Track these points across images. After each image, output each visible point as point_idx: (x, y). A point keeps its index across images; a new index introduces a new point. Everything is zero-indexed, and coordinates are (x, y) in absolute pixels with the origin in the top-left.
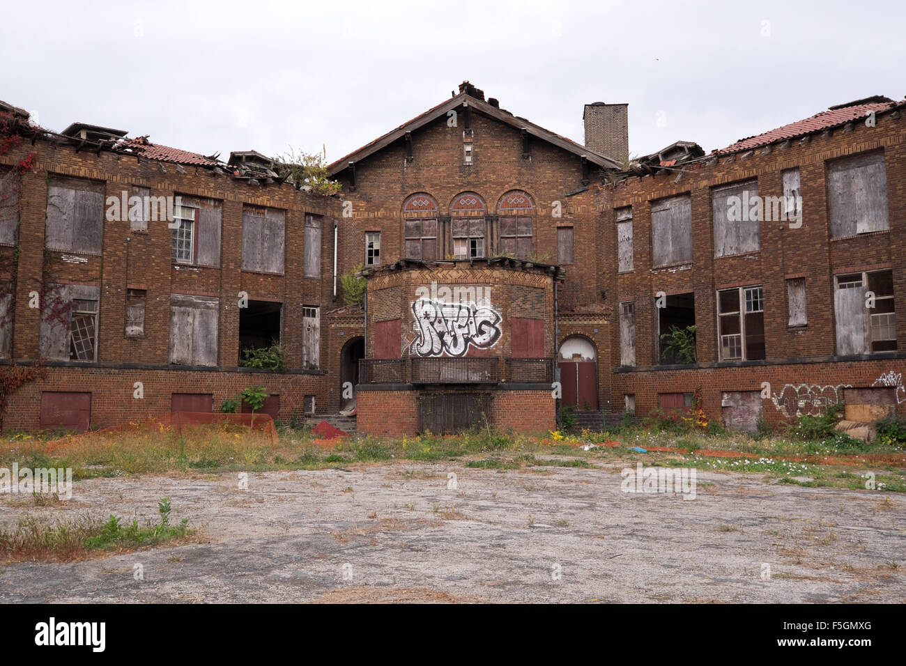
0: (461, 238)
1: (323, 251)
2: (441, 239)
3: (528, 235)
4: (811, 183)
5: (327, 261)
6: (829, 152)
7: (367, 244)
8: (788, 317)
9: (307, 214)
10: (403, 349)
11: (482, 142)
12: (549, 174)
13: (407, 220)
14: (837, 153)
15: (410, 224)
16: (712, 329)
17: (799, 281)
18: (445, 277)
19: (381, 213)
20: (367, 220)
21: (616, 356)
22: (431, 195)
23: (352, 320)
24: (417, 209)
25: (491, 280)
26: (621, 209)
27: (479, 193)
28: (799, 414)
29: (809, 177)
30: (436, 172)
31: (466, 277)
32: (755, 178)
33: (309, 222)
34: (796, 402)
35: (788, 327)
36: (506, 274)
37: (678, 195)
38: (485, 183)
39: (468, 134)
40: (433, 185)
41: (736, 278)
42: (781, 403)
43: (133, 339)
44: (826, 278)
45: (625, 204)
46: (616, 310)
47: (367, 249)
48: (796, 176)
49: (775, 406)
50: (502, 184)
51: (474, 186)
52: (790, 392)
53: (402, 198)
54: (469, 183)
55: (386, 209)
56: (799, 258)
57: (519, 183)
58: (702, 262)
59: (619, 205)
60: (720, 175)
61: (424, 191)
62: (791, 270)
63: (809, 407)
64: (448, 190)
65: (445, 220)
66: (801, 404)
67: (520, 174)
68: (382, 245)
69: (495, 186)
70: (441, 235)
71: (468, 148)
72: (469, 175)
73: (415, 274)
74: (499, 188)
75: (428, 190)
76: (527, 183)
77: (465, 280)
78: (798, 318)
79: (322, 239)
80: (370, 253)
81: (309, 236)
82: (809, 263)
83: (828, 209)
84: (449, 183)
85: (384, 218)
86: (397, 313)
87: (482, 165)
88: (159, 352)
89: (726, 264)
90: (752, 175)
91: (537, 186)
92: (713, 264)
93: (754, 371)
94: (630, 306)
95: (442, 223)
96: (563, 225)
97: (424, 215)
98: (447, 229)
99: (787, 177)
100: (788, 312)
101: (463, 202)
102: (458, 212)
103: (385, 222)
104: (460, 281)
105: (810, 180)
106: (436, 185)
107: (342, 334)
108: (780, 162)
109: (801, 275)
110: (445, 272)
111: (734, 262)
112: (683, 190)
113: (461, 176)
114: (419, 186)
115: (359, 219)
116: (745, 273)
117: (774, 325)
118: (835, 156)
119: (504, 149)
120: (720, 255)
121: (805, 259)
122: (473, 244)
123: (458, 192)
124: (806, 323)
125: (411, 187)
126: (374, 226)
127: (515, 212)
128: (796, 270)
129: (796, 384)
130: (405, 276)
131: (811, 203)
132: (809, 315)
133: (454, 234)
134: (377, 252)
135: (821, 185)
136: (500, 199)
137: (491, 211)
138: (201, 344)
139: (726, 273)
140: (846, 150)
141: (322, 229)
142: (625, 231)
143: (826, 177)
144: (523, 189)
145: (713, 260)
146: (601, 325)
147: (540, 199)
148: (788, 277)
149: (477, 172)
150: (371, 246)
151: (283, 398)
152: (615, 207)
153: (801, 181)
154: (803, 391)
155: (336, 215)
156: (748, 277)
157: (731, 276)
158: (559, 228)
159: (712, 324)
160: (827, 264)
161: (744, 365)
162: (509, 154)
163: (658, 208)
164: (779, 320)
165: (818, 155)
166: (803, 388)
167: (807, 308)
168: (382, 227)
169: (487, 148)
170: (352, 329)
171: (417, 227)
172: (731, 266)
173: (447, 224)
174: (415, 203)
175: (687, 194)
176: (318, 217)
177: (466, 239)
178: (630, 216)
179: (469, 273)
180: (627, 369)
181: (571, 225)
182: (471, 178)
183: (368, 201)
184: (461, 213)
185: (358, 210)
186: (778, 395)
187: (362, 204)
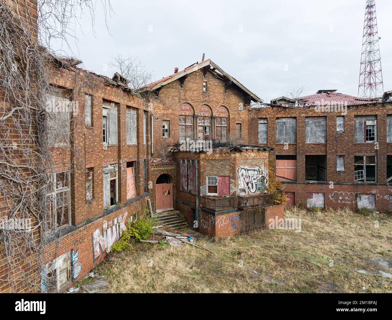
1: (147, 130)
3: (225, 126)
5: (149, 135)
6: (356, 113)
7: (162, 126)
8: (336, 168)
9: (144, 111)
10: (232, 191)
11: (211, 82)
12: (234, 100)
13: (179, 115)
14: (359, 114)
16: (304, 170)
19: (170, 111)
20: (164, 115)
22: (191, 105)
23: (162, 166)
24: (184, 111)
26: (261, 119)
27: (210, 106)
28: (339, 201)
29: (348, 120)
30: (193, 94)
31: (257, 156)
32: (326, 117)
34: (339, 197)
35: (337, 172)
37: (287, 117)
38: (212, 101)
39: (205, 77)
40: (192, 100)
41: (314, 152)
42: (332, 197)
43: (90, 202)
45: (264, 117)
47: (162, 128)
49: (330, 198)
50: (218, 103)
51: (208, 102)
52: (336, 194)
54: (206, 101)
55: (172, 109)
56: (343, 148)
57: (224, 103)
58: (301, 145)
59: (261, 117)
60: (311, 113)
61: (188, 102)
62: (339, 152)
63: (343, 199)
64: (198, 103)
66: (341, 198)
67: (224, 99)
68: (170, 127)
69: (215, 103)
71: (204, 84)
72: (206, 97)
75: (190, 102)
76: (227, 103)
77: (256, 158)
79: (147, 124)
80: (163, 130)
82: (347, 150)
83: (355, 132)
84: (198, 100)
85: (171, 114)
87: (211, 93)
89: (310, 146)
90: (324, 115)
91: (230, 105)
92: (305, 146)
93: (322, 186)
95: (195, 119)
96: (238, 122)
97: (187, 114)
98: (197, 121)
99: (338, 118)
100: (336, 166)
101: (203, 109)
102: (201, 114)
103: (172, 116)
105: (349, 121)
106: (193, 100)
107: (157, 173)
109: (343, 154)
111: (313, 146)
112: (293, 116)
113: (203, 97)
114: (186, 100)
115: (160, 114)
116: (318, 150)
117: (331, 170)
118: (359, 115)
119: (219, 87)
120: (308, 142)
121: (345, 149)
122: (205, 129)
123: (201, 104)
124: (343, 171)
125: (183, 100)
126: (167, 117)
127: (221, 116)
128: (341, 152)
129: (339, 191)
131: (348, 129)
132: (345, 168)
133: (199, 123)
134: (167, 130)
135: (353, 124)
136: (217, 109)
137: (214, 115)
139: (310, 149)
140: (363, 113)
141: (147, 118)
142: (262, 128)
143: (354, 121)
144: (225, 106)
145: (305, 144)
147: (231, 111)
148: (337, 154)
149: (209, 96)
150: (164, 127)
152: (259, 117)
153: (345, 121)
154: (342, 194)
156: (319, 152)
157: (312, 151)
158: (237, 124)
159: (304, 168)
160: (353, 151)
161: (318, 184)
162: (220, 90)
163: (279, 121)
164: (333, 169)
165: (352, 113)
166: (342, 193)
167: (344, 165)
168: (170, 118)
169: (212, 85)
170: (161, 170)
171: (184, 119)
172: (312, 147)
173: (197, 119)
174: (184, 108)
175: (295, 118)
178: (266, 122)
179: (258, 154)
181: (241, 122)
182: (206, 98)
183: (164, 105)
185: (159, 109)
186: (331, 195)
187: (161, 106)
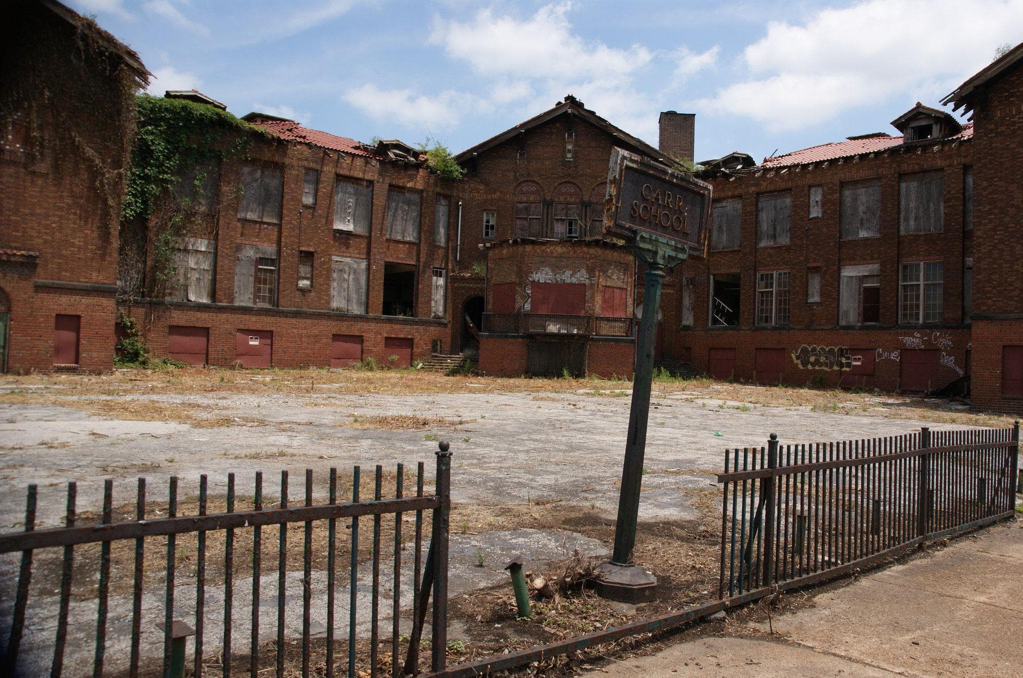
0: (561, 219)
1: (449, 223)
2: (545, 219)
4: (830, 197)
5: (452, 232)
6: (843, 176)
7: (485, 220)
8: (807, 295)
9: (438, 194)
10: (517, 306)
11: (581, 143)
13: (517, 202)
14: (848, 177)
15: (520, 206)
16: (752, 301)
17: (817, 270)
18: (552, 252)
19: (497, 195)
20: (486, 200)
21: (679, 317)
22: (538, 184)
24: (526, 194)
25: (588, 256)
27: (577, 183)
28: (810, 367)
29: (828, 192)
30: (543, 164)
32: (790, 189)
33: (440, 201)
34: (809, 357)
35: (807, 303)
36: (599, 251)
37: (733, 197)
38: (582, 175)
39: (570, 135)
40: (539, 175)
41: (772, 263)
42: (798, 358)
43: (303, 291)
44: (835, 268)
46: (681, 282)
47: (484, 223)
48: (820, 191)
49: (793, 361)
50: (595, 178)
51: (573, 178)
52: (805, 351)
53: (514, 185)
54: (569, 175)
55: (501, 192)
56: (817, 252)
58: (748, 250)
60: (765, 184)
61: (532, 179)
62: (811, 261)
63: (817, 362)
64: (552, 180)
65: (548, 204)
66: (812, 359)
68: (497, 222)
69: (589, 178)
70: (545, 216)
71: (570, 147)
72: (569, 168)
73: (529, 248)
74: (592, 180)
75: (536, 179)
78: (815, 298)
79: (449, 214)
80: (487, 227)
81: (439, 211)
82: (824, 256)
83: (840, 216)
84: (553, 174)
85: (500, 199)
86: (513, 278)
87: (580, 161)
88: (323, 301)
89: (766, 253)
92: (756, 252)
93: (780, 334)
94: (692, 279)
95: (546, 206)
97: (532, 199)
98: (550, 211)
99: (813, 190)
100: (807, 291)
101: (564, 190)
102: (559, 198)
103: (500, 203)
104: (563, 255)
105: (829, 194)
106: (543, 175)
107: (463, 291)
108: (809, 179)
109: (818, 265)
110: (552, 248)
111: (771, 251)
112: (736, 193)
113: (562, 169)
114: (529, 175)
115: (479, 200)
117: (797, 300)
118: (847, 179)
119: (599, 149)
120: (762, 245)
121: (822, 253)
122: (570, 224)
123: (560, 181)
124: (819, 301)
125: (522, 175)
126: (491, 205)
128: (815, 261)
129: (809, 344)
130: (521, 249)
131: (829, 211)
132: (822, 294)
133: (555, 215)
134: (492, 227)
135: (837, 198)
136: (594, 189)
137: (586, 199)
138: (354, 296)
139: (765, 259)
140: (855, 176)
141: (449, 206)
143: (840, 193)
145: (756, 249)
146: (669, 294)
148: (809, 265)
149: (576, 167)
150: (488, 222)
151: (415, 341)
153: (823, 195)
154: (814, 350)
155: (461, 195)
156: (780, 263)
157: (768, 262)
159: (752, 297)
160: (837, 258)
161: (774, 329)
163: (717, 205)
164: (801, 297)
165: (835, 176)
166: (814, 348)
167: (821, 289)
168: (498, 207)
169: (585, 148)
170: (471, 288)
171: (526, 209)
172: (770, 254)
173: (550, 207)
174: (525, 189)
175: (740, 197)
176: (446, 197)
177: (564, 220)
180: (687, 328)
182: (571, 171)
183: (487, 185)
184: (562, 199)
185: (478, 192)
186: (796, 352)
187: (482, 187)
